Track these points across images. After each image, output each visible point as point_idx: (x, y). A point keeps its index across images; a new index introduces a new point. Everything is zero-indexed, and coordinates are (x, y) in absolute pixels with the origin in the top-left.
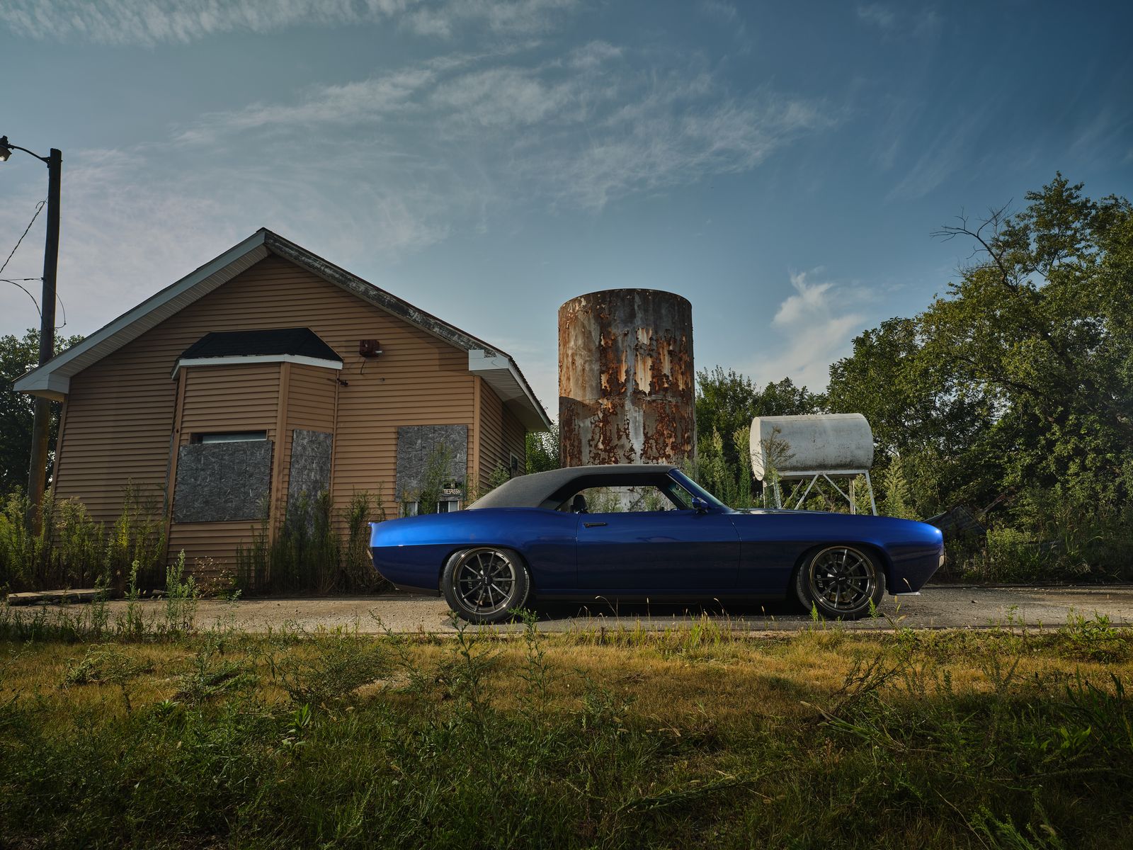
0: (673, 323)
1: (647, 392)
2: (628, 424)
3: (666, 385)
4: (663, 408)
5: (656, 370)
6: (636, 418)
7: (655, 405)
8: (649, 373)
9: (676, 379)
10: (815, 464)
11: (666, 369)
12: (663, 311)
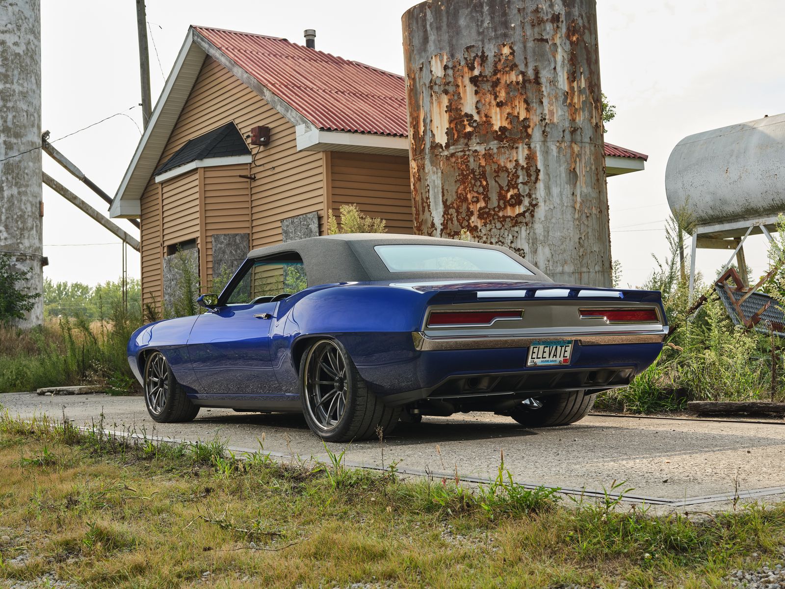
0: (479, 33)
1: (444, 145)
2: (429, 190)
3: (469, 129)
4: (466, 162)
5: (454, 111)
6: (434, 181)
7: (453, 160)
8: (446, 117)
9: (486, 116)
10: (738, 209)
11: (469, 105)
12: (462, 22)
